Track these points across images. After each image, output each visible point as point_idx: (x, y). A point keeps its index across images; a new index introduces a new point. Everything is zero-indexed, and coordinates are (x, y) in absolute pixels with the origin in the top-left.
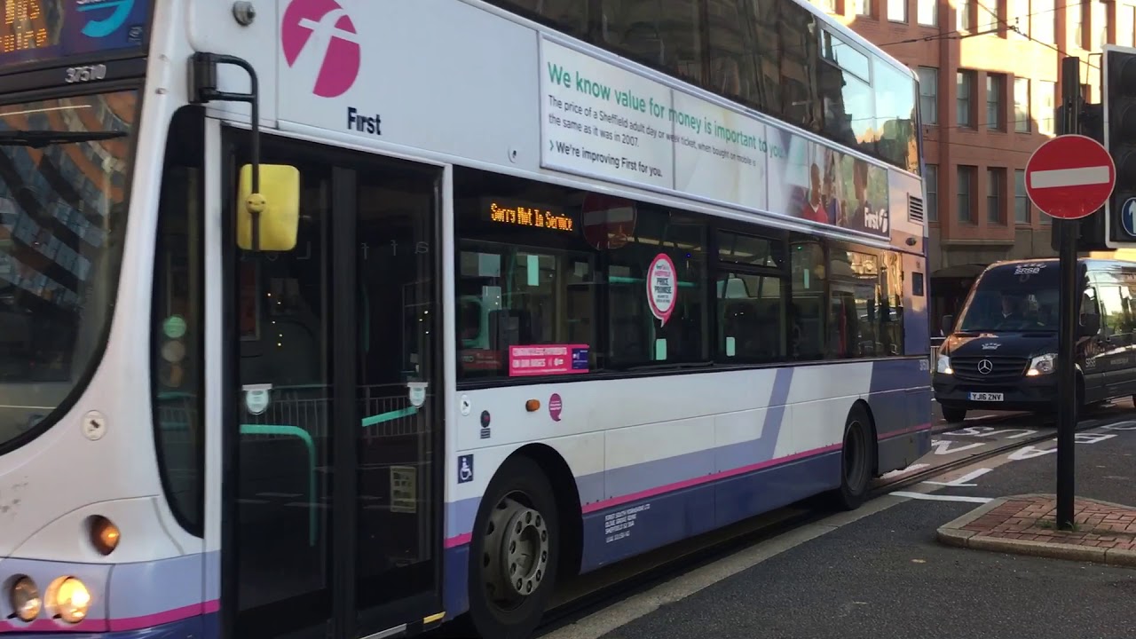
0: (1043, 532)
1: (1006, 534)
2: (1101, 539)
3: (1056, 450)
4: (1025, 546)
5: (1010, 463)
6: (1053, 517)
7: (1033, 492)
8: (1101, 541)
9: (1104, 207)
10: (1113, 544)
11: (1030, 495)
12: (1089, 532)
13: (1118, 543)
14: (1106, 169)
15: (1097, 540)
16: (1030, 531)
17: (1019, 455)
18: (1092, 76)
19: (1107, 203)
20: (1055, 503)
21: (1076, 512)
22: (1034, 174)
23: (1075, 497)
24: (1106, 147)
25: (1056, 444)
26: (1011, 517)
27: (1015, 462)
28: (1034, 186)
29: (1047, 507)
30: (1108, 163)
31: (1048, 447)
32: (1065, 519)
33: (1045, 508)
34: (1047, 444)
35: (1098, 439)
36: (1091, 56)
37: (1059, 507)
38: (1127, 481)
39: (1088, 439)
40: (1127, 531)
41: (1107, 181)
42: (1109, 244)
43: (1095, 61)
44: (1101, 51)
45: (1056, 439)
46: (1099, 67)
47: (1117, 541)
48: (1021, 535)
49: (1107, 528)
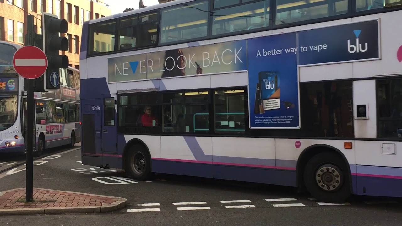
0: (21, 204)
1: (5, 207)
2: (43, 204)
3: (26, 169)
4: (13, 211)
5: (7, 176)
6: (24, 198)
7: (17, 187)
8: (43, 205)
9: (44, 74)
10: (48, 205)
11: (15, 189)
12: (39, 202)
13: (49, 205)
14: (44, 60)
15: (41, 205)
16: (15, 204)
17: (10, 172)
18: (38, 23)
19: (45, 73)
20: (25, 191)
21: (33, 194)
22: (16, 60)
23: (33, 188)
24: (44, 52)
25: (26, 166)
26: (8, 199)
27: (9, 175)
28: (16, 65)
29: (22, 193)
30: (45, 58)
31: (22, 168)
32: (29, 198)
33: (22, 194)
34: (22, 167)
35: (41, 163)
36: (38, 16)
37: (27, 193)
38: (52, 179)
39: (38, 163)
40: (52, 200)
41: (45, 65)
42: (45, 89)
43: (40, 17)
44: (41, 14)
45: (26, 165)
46: (41, 20)
47: (49, 204)
48: (12, 207)
49: (45, 199)
